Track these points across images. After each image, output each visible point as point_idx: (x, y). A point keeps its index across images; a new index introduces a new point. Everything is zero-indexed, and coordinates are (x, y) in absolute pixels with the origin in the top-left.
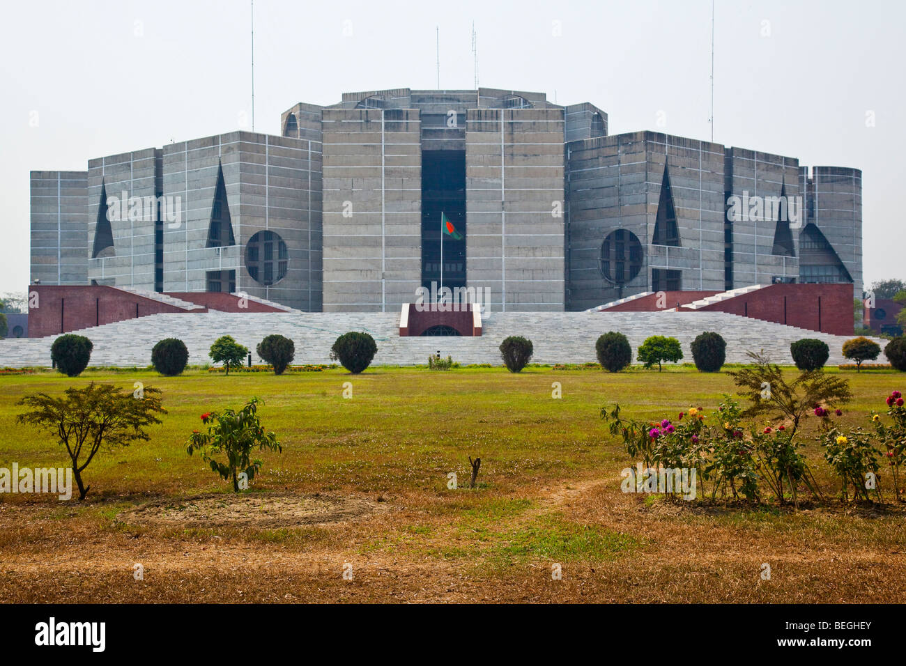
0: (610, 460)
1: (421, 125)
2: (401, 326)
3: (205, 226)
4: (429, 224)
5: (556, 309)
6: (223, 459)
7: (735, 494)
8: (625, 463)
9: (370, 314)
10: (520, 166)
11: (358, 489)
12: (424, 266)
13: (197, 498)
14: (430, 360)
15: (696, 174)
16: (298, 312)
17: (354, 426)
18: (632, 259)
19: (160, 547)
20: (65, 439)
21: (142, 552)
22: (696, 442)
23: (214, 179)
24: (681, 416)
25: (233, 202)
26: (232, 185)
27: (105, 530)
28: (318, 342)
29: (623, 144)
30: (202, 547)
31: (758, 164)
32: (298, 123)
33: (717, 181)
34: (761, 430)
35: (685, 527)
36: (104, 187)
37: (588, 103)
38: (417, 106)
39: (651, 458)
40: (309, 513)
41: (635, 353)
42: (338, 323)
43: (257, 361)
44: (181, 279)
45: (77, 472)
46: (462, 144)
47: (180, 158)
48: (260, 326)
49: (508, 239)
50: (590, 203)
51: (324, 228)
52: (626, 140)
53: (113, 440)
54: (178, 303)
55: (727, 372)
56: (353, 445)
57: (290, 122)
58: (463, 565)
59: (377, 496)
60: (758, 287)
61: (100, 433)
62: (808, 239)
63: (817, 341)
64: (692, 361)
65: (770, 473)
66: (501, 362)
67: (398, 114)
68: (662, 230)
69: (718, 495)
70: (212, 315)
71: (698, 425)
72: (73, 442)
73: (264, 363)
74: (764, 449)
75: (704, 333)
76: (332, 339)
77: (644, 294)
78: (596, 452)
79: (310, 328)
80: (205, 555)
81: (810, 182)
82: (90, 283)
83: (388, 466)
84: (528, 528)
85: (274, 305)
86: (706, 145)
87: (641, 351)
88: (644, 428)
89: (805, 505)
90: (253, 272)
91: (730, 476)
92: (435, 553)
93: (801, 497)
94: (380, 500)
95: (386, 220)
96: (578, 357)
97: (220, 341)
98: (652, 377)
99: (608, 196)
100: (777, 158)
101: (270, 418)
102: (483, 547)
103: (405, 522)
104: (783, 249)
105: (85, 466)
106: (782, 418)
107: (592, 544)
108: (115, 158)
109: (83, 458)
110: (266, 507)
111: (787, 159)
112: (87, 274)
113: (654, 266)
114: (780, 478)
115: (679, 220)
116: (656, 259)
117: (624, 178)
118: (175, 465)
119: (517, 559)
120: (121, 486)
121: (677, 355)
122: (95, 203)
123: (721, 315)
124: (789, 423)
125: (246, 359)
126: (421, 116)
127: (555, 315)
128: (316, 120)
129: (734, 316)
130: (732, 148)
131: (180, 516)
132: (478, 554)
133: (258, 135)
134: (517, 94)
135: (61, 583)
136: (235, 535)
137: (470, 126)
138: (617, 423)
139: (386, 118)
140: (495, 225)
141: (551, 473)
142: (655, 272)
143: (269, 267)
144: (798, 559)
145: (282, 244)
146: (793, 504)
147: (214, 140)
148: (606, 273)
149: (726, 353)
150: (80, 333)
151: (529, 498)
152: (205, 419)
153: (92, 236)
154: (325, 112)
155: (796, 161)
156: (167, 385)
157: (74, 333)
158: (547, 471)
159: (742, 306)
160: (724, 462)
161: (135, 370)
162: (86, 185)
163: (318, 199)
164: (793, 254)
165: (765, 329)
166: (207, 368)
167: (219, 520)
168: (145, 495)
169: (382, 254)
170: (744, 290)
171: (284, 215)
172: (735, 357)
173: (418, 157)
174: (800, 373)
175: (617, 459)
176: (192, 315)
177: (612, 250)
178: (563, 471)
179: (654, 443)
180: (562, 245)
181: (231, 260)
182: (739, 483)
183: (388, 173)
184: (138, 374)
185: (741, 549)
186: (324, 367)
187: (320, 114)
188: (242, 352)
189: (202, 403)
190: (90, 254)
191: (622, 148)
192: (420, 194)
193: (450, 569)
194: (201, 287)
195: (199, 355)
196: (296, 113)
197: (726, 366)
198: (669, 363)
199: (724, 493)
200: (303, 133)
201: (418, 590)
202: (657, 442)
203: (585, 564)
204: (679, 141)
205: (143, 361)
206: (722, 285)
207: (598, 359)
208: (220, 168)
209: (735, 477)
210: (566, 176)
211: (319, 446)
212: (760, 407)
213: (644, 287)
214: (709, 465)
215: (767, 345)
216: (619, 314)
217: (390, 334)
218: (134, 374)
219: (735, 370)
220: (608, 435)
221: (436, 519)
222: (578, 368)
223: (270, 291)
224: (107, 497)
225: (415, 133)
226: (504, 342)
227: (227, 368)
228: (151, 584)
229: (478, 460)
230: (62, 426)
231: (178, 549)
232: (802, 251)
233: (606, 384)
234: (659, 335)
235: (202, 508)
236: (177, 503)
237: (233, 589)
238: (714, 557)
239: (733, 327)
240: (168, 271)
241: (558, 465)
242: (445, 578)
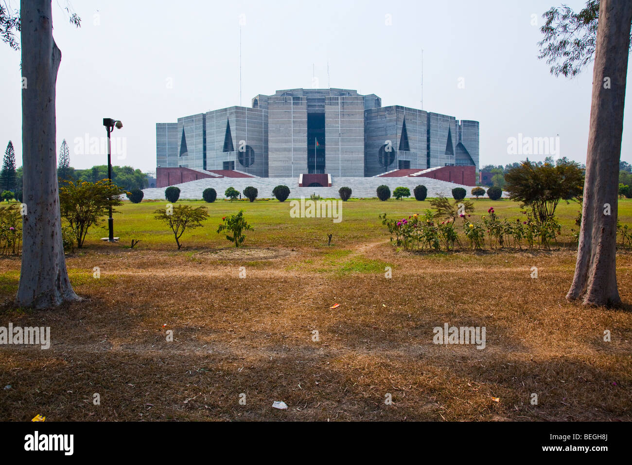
0: (382, 235)
1: (307, 103)
2: (299, 183)
3: (222, 144)
4: (310, 142)
5: (361, 176)
6: (231, 234)
7: (431, 247)
8: (388, 236)
9: (287, 178)
10: (346, 119)
11: (284, 246)
12: (308, 159)
13: (222, 249)
14: (311, 196)
15: (416, 122)
16: (259, 177)
17: (282, 222)
18: (391, 156)
19: (209, 267)
20: (172, 226)
21: (202, 269)
22: (415, 227)
23: (226, 125)
24: (410, 217)
25: (233, 134)
26: (233, 128)
27: (188, 261)
28: (267, 189)
29: (387, 111)
30: (225, 267)
31: (440, 119)
32: (258, 102)
33: (424, 125)
34: (441, 223)
35: (412, 260)
36: (184, 129)
37: (373, 94)
38: (305, 96)
39: (399, 234)
40: (265, 255)
41: (392, 194)
42: (275, 182)
43: (243, 197)
44: (213, 165)
45: (177, 239)
46: (324, 110)
47: (213, 117)
48: (244, 183)
49: (342, 149)
50: (374, 134)
51: (269, 144)
52: (388, 109)
53: (189, 227)
54: (212, 174)
55: (428, 201)
56: (281, 229)
57: (255, 102)
58: (325, 275)
59: (291, 249)
60: (440, 167)
61: (185, 224)
62: (459, 149)
63: (462, 189)
64: (414, 197)
65: (444, 240)
66: (339, 197)
67: (298, 99)
68: (403, 145)
69: (424, 248)
70: (225, 178)
71: (416, 220)
72: (175, 227)
73: (246, 198)
74: (442, 230)
75: (419, 185)
76: (272, 188)
77: (396, 170)
78: (377, 232)
79: (263, 184)
80: (225, 270)
81: (460, 126)
82: (179, 167)
83: (295, 237)
84: (351, 261)
85: (250, 175)
86: (420, 111)
87: (394, 193)
88: (396, 222)
89: (457, 251)
90: (241, 162)
91: (429, 240)
92: (315, 271)
93: (455, 248)
94: (293, 250)
95: (293, 141)
96: (369, 195)
97: (229, 189)
98: (399, 203)
99: (381, 131)
100: (447, 117)
101: (249, 219)
102: (333, 268)
103: (303, 258)
104: (449, 153)
105: (180, 237)
106: (449, 218)
107: (376, 267)
108: (187, 118)
109: (179, 234)
110: (249, 253)
111: (451, 117)
112: (177, 163)
113: (399, 159)
114: (448, 241)
115: (409, 141)
116: (400, 156)
117: (388, 124)
118: (213, 237)
119: (347, 273)
120: (193, 244)
121: (408, 194)
122: (180, 135)
123: (425, 178)
124: (451, 220)
125: (239, 196)
126: (307, 99)
127: (360, 178)
128: (266, 101)
129: (430, 179)
130: (430, 113)
131: (216, 256)
132: (332, 271)
133: (243, 108)
134: (345, 91)
135: (173, 280)
136: (237, 263)
137: (327, 103)
138: (386, 220)
139: (293, 100)
140: (336, 143)
141: (359, 240)
142: (400, 161)
143: (247, 160)
144: (454, 271)
145: (252, 151)
146: (452, 251)
147: (226, 110)
148: (380, 162)
149: (427, 193)
150: (175, 186)
151: (351, 250)
152: (224, 219)
153: (179, 148)
154: (269, 98)
155: (455, 118)
156: (209, 206)
157: (173, 186)
158: (358, 239)
159: (434, 175)
160: (426, 235)
161: (197, 200)
162: (177, 128)
163: (266, 132)
164: (453, 155)
165: (442, 184)
166: (224, 200)
167: (231, 257)
168: (202, 248)
169: (292, 155)
170: (434, 169)
171: (253, 139)
172: (430, 195)
173: (306, 115)
174: (455, 201)
175: (385, 235)
176: (218, 179)
177: (383, 153)
178: (364, 239)
179: (399, 228)
180: (363, 151)
181: (232, 157)
182: (432, 243)
183: (294, 122)
184: (197, 202)
185: (432, 268)
186: (270, 199)
187: (267, 99)
188: (237, 193)
189: (223, 213)
190: (179, 155)
191: (387, 112)
192: (307, 131)
193: (321, 277)
194: (221, 168)
195: (221, 195)
196: (258, 99)
197: (427, 198)
198: (405, 197)
199: (426, 247)
200: (261, 107)
201: (308, 284)
202: (401, 228)
203: (373, 275)
204: (409, 109)
205: (200, 197)
206: (425, 167)
207: (378, 195)
208: (228, 121)
209: (431, 241)
210: (365, 123)
211: (269, 230)
212: (441, 214)
213: (395, 167)
214: (421, 236)
215: (443, 190)
216: (386, 178)
217: (295, 186)
218: (196, 202)
219: (431, 200)
220: (381, 225)
221: (315, 258)
222: (370, 199)
223: (248, 169)
224: (188, 249)
225: (305, 106)
226: (341, 189)
227: (232, 200)
228: (206, 281)
229: (331, 235)
230: (170, 221)
231: (216, 268)
232: (457, 153)
233: (380, 206)
234: (401, 186)
235: (224, 253)
236: (215, 251)
237: (238, 284)
238: (423, 271)
239: (430, 183)
240: (208, 162)
241: (362, 237)
242: (319, 280)
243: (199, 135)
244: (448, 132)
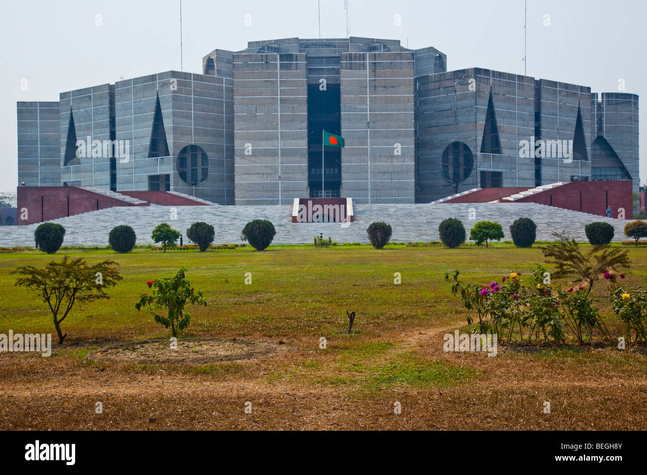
0: (451, 312)
1: (307, 65)
2: (293, 215)
3: (147, 142)
4: (314, 138)
5: (411, 203)
6: (164, 312)
7: (546, 337)
8: (463, 315)
9: (270, 206)
10: (381, 95)
11: (264, 335)
12: (310, 170)
13: (146, 342)
14: (315, 240)
15: (513, 99)
16: (217, 205)
17: (260, 289)
18: (465, 164)
19: (120, 378)
20: (48, 300)
21: (106, 381)
22: (516, 298)
23: (153, 107)
24: (504, 280)
25: (168, 124)
26: (166, 111)
27: (78, 366)
28: (231, 227)
29: (459, 78)
30: (151, 378)
31: (560, 92)
32: (215, 64)
33: (529, 104)
34: (565, 290)
35: (509, 361)
36: (72, 114)
37: (432, 48)
38: (304, 51)
39: (483, 311)
40: (229, 353)
41: (468, 234)
42: (249, 213)
43: (187, 241)
44: (129, 181)
45: (57, 323)
46: (338, 79)
47: (128, 91)
48: (189, 216)
49: (372, 150)
50: (433, 122)
51: (236, 142)
52: (461, 75)
53: (82, 299)
54: (128, 199)
55: (539, 247)
56: (259, 303)
57: (209, 64)
58: (344, 390)
59: (279, 340)
60: (560, 184)
61: (74, 295)
62: (598, 147)
63: (605, 224)
64: (511, 240)
65: (573, 322)
66: (368, 241)
67: (290, 57)
68: (488, 142)
69: (533, 338)
70: (153, 208)
71: (516, 285)
72: (53, 301)
73: (192, 243)
74: (568, 303)
75: (520, 218)
76: (242, 224)
77: (475, 190)
78: (441, 307)
79: (226, 217)
80: (153, 384)
81: (599, 105)
82: (62, 185)
83: (286, 318)
84: (392, 363)
85: (199, 200)
86: (521, 78)
87: (473, 233)
88: (477, 288)
89: (598, 345)
90: (183, 176)
91: (542, 324)
92: (323, 382)
93: (596, 339)
94: (281, 343)
95: (282, 136)
96: (424, 237)
97: (159, 227)
98: (482, 252)
99: (447, 117)
100: (574, 87)
101: (197, 283)
102: (359, 377)
103: (300, 359)
104: (579, 155)
105: (62, 319)
106: (580, 280)
107: (440, 374)
108: (79, 92)
109: (61, 313)
110: (197, 349)
111: (582, 88)
112: (60, 178)
113: (482, 169)
114: (579, 325)
115: (501, 135)
116: (484, 164)
117: (459, 103)
118: (128, 319)
119: (384, 386)
120: (89, 334)
121: (499, 235)
122: (65, 125)
123: (532, 205)
124: (585, 284)
125: (179, 240)
126: (307, 58)
127: (408, 206)
128: (229, 62)
129: (542, 206)
130: (541, 80)
131: (134, 355)
132: (355, 382)
133: (185, 74)
134: (379, 41)
135: (48, 404)
136: (174, 369)
137: (344, 66)
138: (457, 285)
139: (280, 60)
140: (362, 140)
141: (408, 322)
142: (483, 173)
143: (194, 172)
144: (594, 385)
145: (204, 155)
146: (589, 344)
147: (153, 78)
148: (446, 174)
149: (537, 233)
150: (55, 222)
151: (391, 341)
152: (150, 285)
153: (63, 150)
154: (235, 56)
155: (589, 89)
156: (121, 260)
157: (51, 221)
158: (404, 321)
159: (548, 198)
160: (537, 312)
161: (97, 249)
162: (58, 112)
163: (231, 121)
164: (587, 159)
165: (566, 215)
166: (150, 247)
167: (162, 358)
168: (107, 340)
169: (278, 162)
170: (550, 186)
171: (205, 133)
172: (543, 236)
173: (305, 88)
174: (592, 247)
175: (456, 312)
176: (138, 208)
177: (451, 157)
178: (416, 321)
179: (484, 300)
180: (413, 154)
181: (166, 167)
182: (549, 329)
183: (282, 101)
184: (99, 252)
185: (550, 377)
186: (237, 246)
187: (231, 58)
188: (176, 235)
189: (147, 273)
190: (62, 163)
191: (457, 81)
192: (306, 117)
193: (335, 393)
194: (144, 187)
195: (144, 238)
196: (214, 57)
197: (537, 243)
198: (494, 241)
199: (537, 337)
200: (219, 72)
201: (311, 409)
202: (487, 299)
203: (435, 390)
204: (500, 75)
205: (102, 242)
206: (533, 183)
207: (441, 238)
208: (158, 99)
209: (546, 325)
210: (415, 102)
211: (235, 304)
212: (565, 272)
213: (474, 185)
214: (526, 315)
215: (566, 227)
216: (456, 205)
217: (285, 221)
218: (96, 251)
219: (544, 246)
220: (450, 294)
221: (323, 357)
222: (426, 245)
223: (196, 190)
224: (78, 342)
225: (303, 71)
226: (371, 227)
227: (165, 247)
228: (114, 405)
229: (354, 313)
230: (45, 289)
231: (133, 379)
232: (593, 156)
233: (447, 257)
234: (486, 220)
235: (150, 350)
236: (131, 346)
237: (175, 409)
238: (531, 384)
239: (542, 214)
240: (120, 175)
241: (413, 317)
242: (330, 400)
243: (102, 125)
244: (576, 116)
